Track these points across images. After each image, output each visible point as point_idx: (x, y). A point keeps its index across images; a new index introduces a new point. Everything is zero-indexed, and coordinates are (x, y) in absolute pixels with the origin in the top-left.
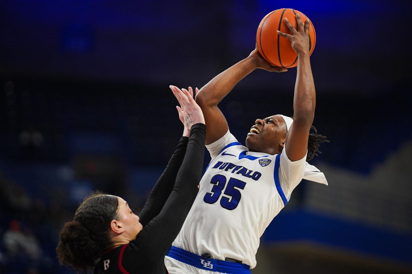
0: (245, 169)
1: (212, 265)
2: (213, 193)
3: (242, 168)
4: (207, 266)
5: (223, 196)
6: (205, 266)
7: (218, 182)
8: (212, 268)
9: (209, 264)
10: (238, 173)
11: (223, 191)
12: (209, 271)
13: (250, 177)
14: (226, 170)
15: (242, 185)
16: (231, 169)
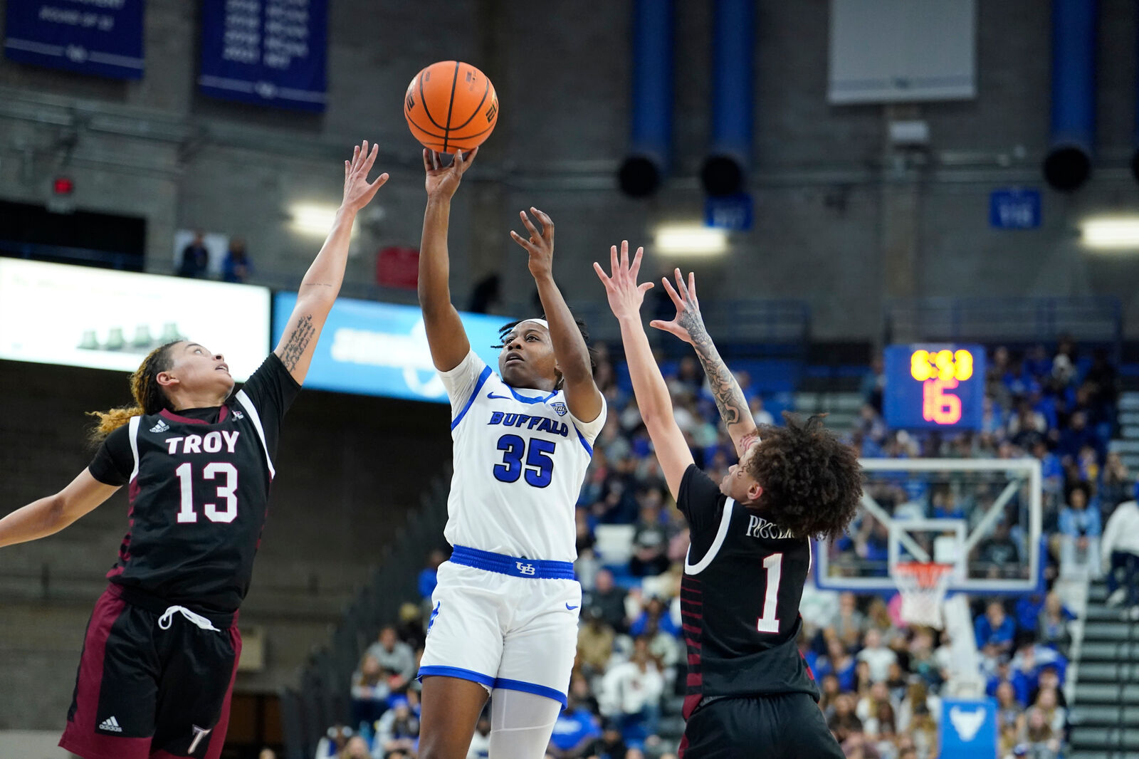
0: (547, 421)
1: (534, 569)
2: (508, 465)
3: (543, 419)
4: (526, 572)
5: (526, 469)
6: (523, 572)
7: (511, 447)
8: (533, 573)
9: (529, 568)
10: (539, 429)
11: (524, 460)
12: (529, 579)
13: (558, 432)
14: (518, 425)
15: (551, 447)
16: (524, 422)
